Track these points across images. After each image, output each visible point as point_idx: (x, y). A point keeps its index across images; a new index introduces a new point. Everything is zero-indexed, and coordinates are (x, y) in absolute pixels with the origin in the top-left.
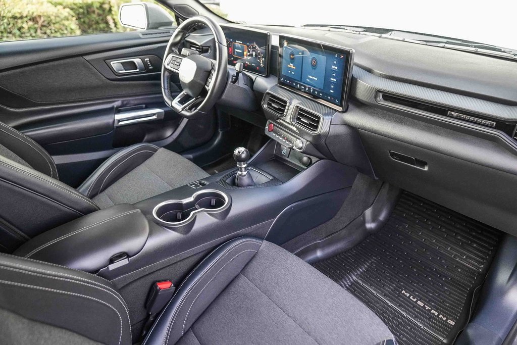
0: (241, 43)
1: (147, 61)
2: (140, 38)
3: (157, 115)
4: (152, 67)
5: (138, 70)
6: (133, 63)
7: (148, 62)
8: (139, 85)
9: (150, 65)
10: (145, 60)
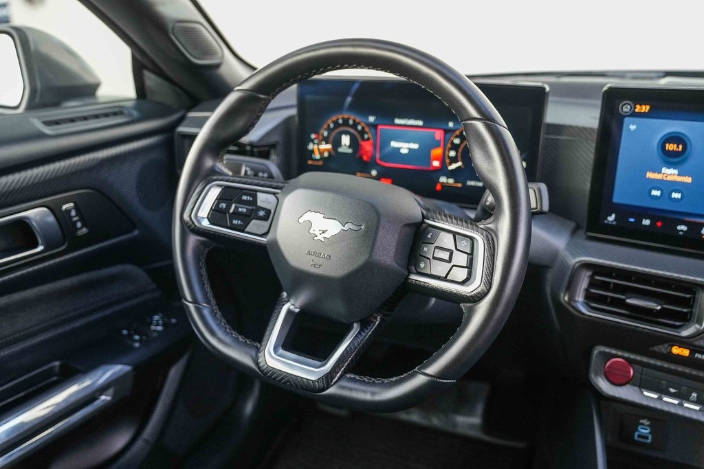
0: (420, 123)
1: (68, 211)
2: (41, 136)
3: (111, 391)
4: (85, 230)
5: (40, 248)
6: (23, 224)
7: (73, 213)
8: (39, 299)
9: (79, 225)
10: (64, 207)
